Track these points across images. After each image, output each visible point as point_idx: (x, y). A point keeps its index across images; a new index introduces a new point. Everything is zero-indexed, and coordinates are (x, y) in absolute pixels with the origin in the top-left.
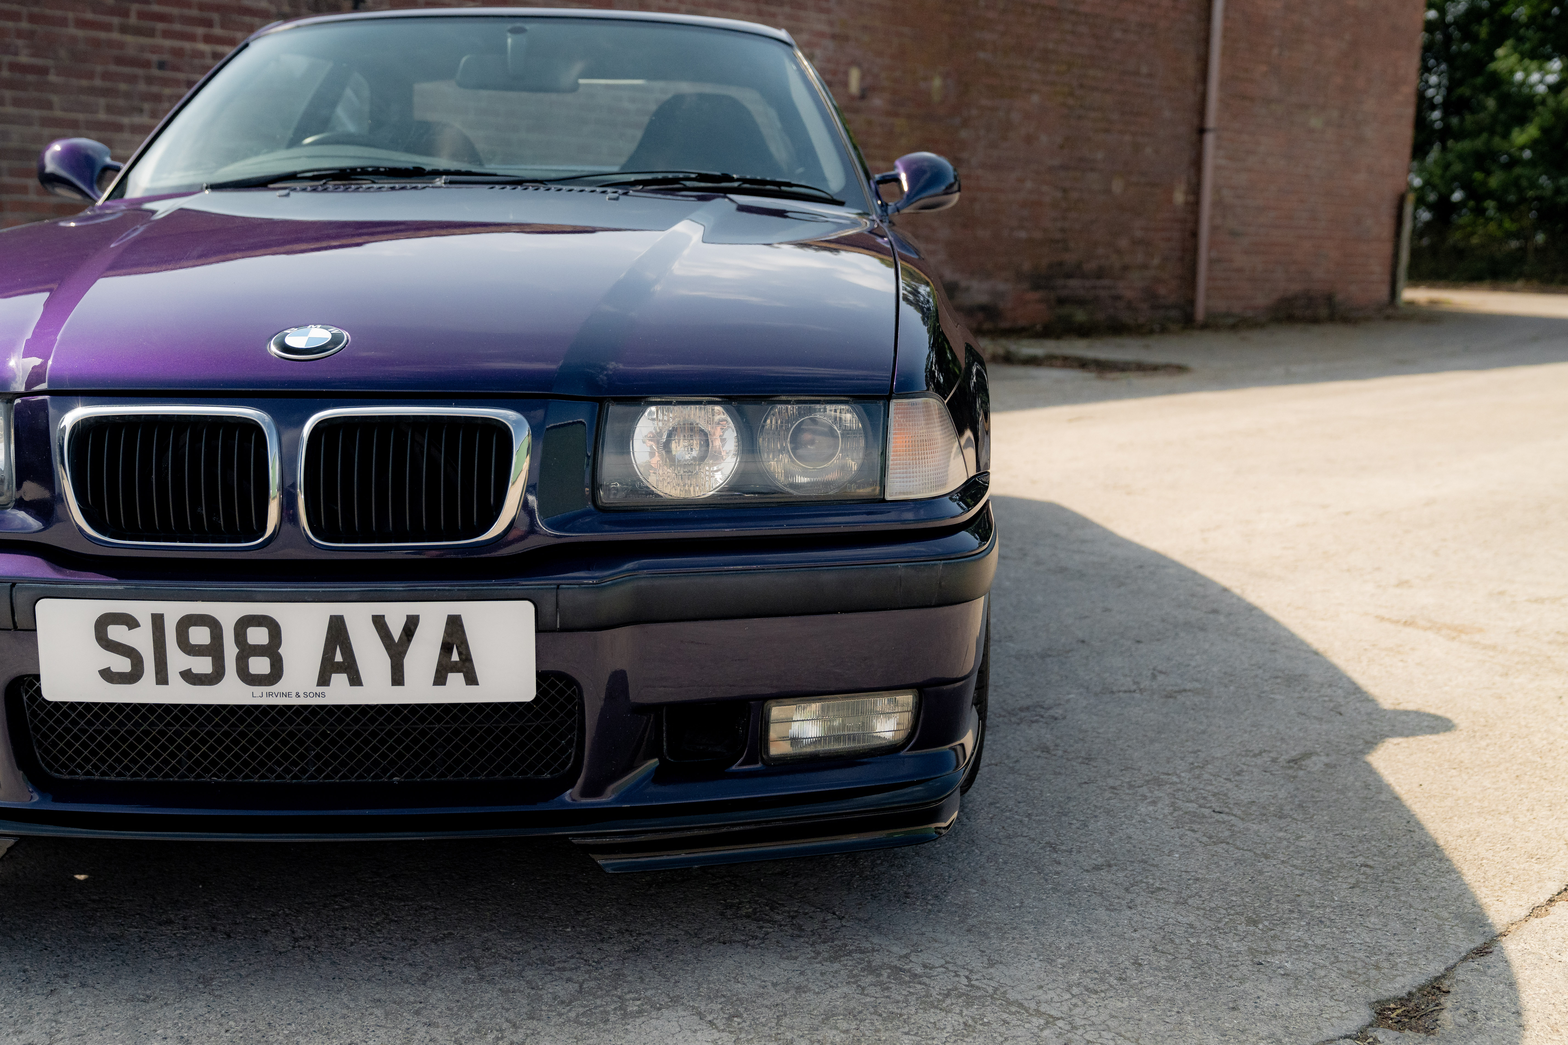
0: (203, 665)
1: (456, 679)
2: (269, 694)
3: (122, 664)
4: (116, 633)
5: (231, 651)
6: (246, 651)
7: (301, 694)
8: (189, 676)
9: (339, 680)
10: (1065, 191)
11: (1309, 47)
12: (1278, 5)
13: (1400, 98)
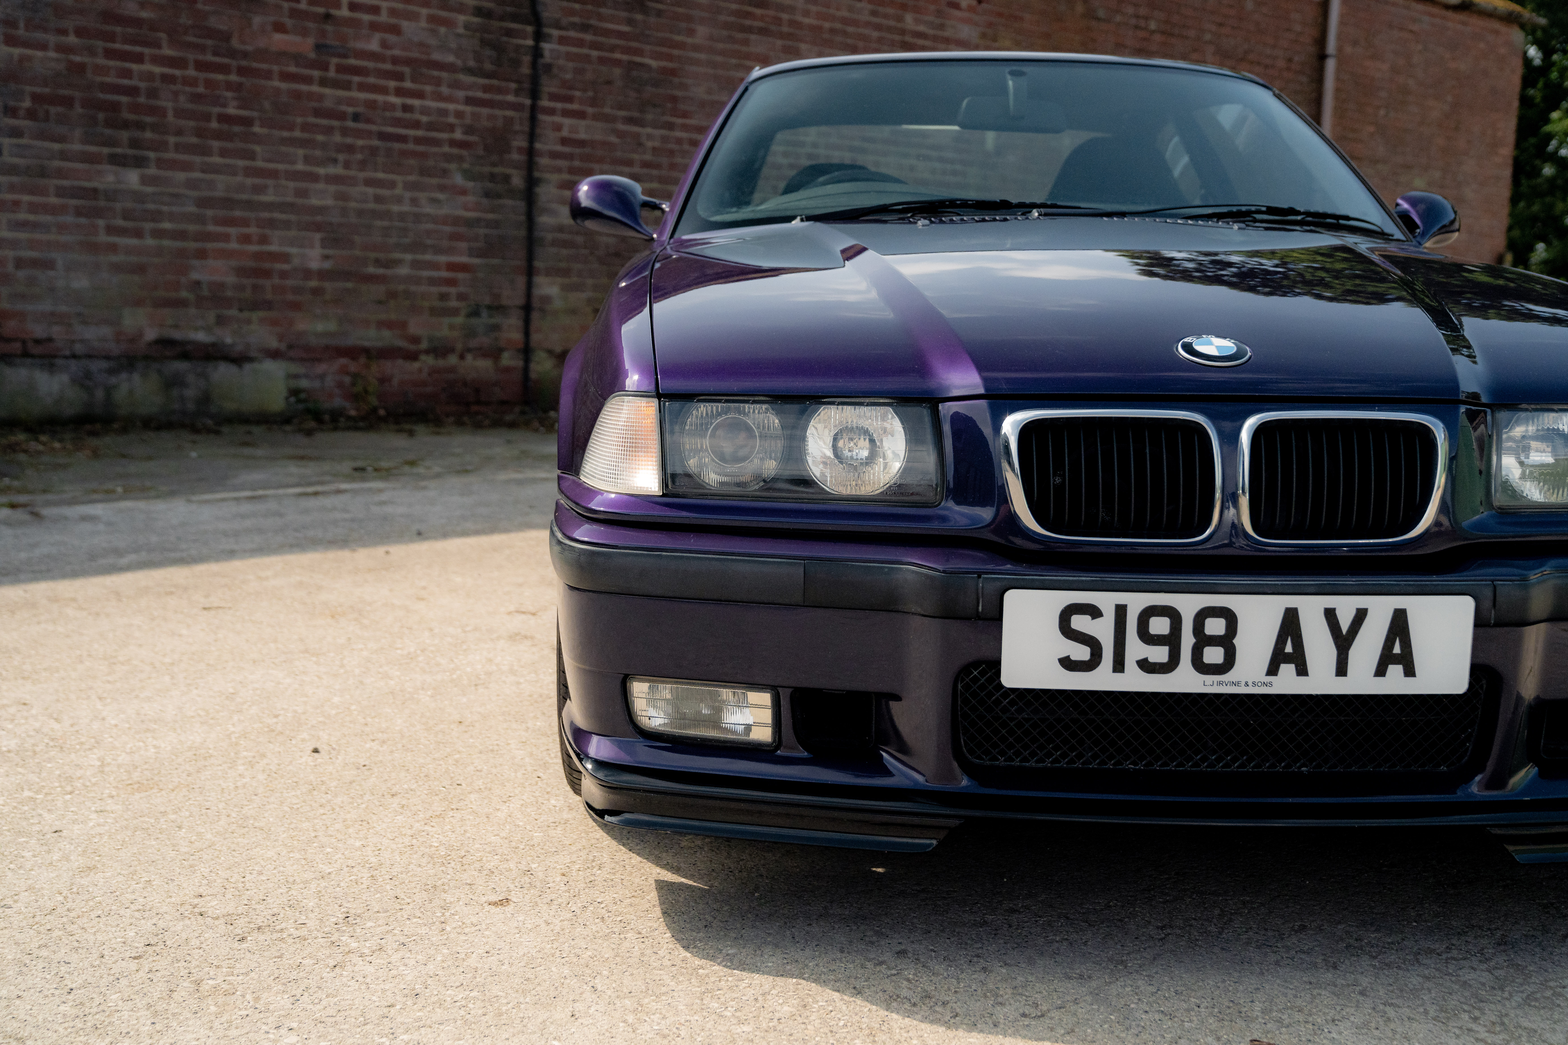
0: (1160, 654)
1: (1395, 671)
2: (1220, 683)
3: (1081, 653)
4: (1079, 622)
5: (1188, 640)
6: (1203, 640)
7: (1250, 684)
8: (1145, 665)
9: (1287, 670)
11: (1413, 108)
12: (1385, 67)
13: (1498, 160)
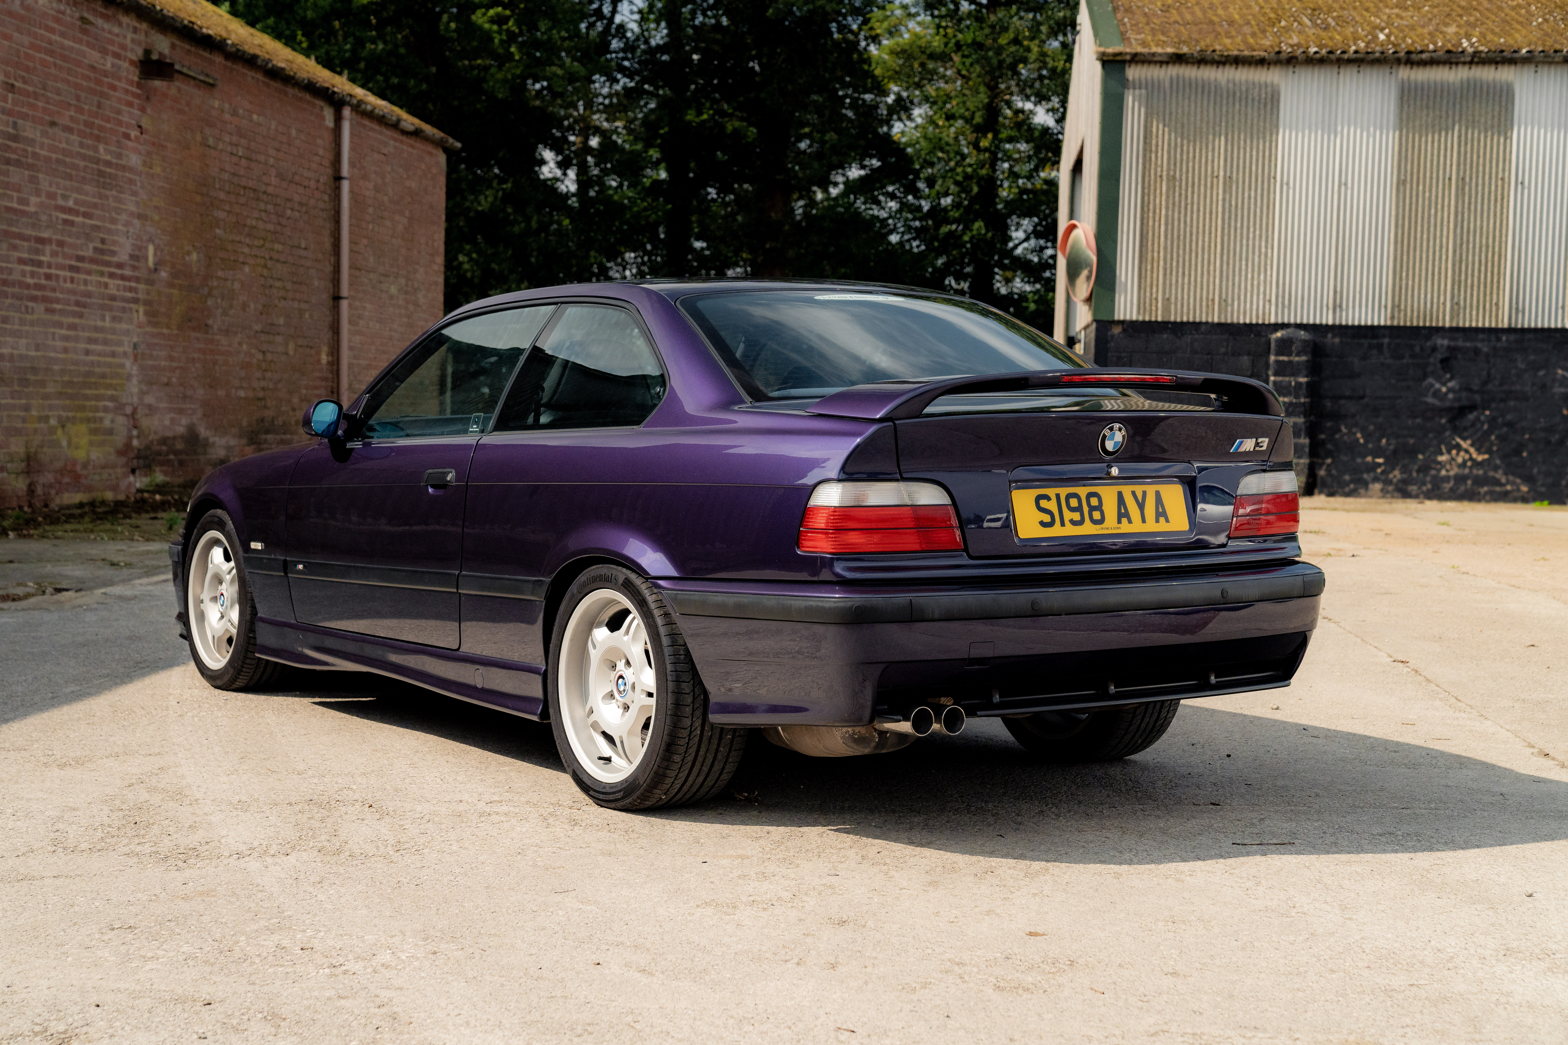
11: (388, 223)
12: (371, 185)
13: (436, 267)
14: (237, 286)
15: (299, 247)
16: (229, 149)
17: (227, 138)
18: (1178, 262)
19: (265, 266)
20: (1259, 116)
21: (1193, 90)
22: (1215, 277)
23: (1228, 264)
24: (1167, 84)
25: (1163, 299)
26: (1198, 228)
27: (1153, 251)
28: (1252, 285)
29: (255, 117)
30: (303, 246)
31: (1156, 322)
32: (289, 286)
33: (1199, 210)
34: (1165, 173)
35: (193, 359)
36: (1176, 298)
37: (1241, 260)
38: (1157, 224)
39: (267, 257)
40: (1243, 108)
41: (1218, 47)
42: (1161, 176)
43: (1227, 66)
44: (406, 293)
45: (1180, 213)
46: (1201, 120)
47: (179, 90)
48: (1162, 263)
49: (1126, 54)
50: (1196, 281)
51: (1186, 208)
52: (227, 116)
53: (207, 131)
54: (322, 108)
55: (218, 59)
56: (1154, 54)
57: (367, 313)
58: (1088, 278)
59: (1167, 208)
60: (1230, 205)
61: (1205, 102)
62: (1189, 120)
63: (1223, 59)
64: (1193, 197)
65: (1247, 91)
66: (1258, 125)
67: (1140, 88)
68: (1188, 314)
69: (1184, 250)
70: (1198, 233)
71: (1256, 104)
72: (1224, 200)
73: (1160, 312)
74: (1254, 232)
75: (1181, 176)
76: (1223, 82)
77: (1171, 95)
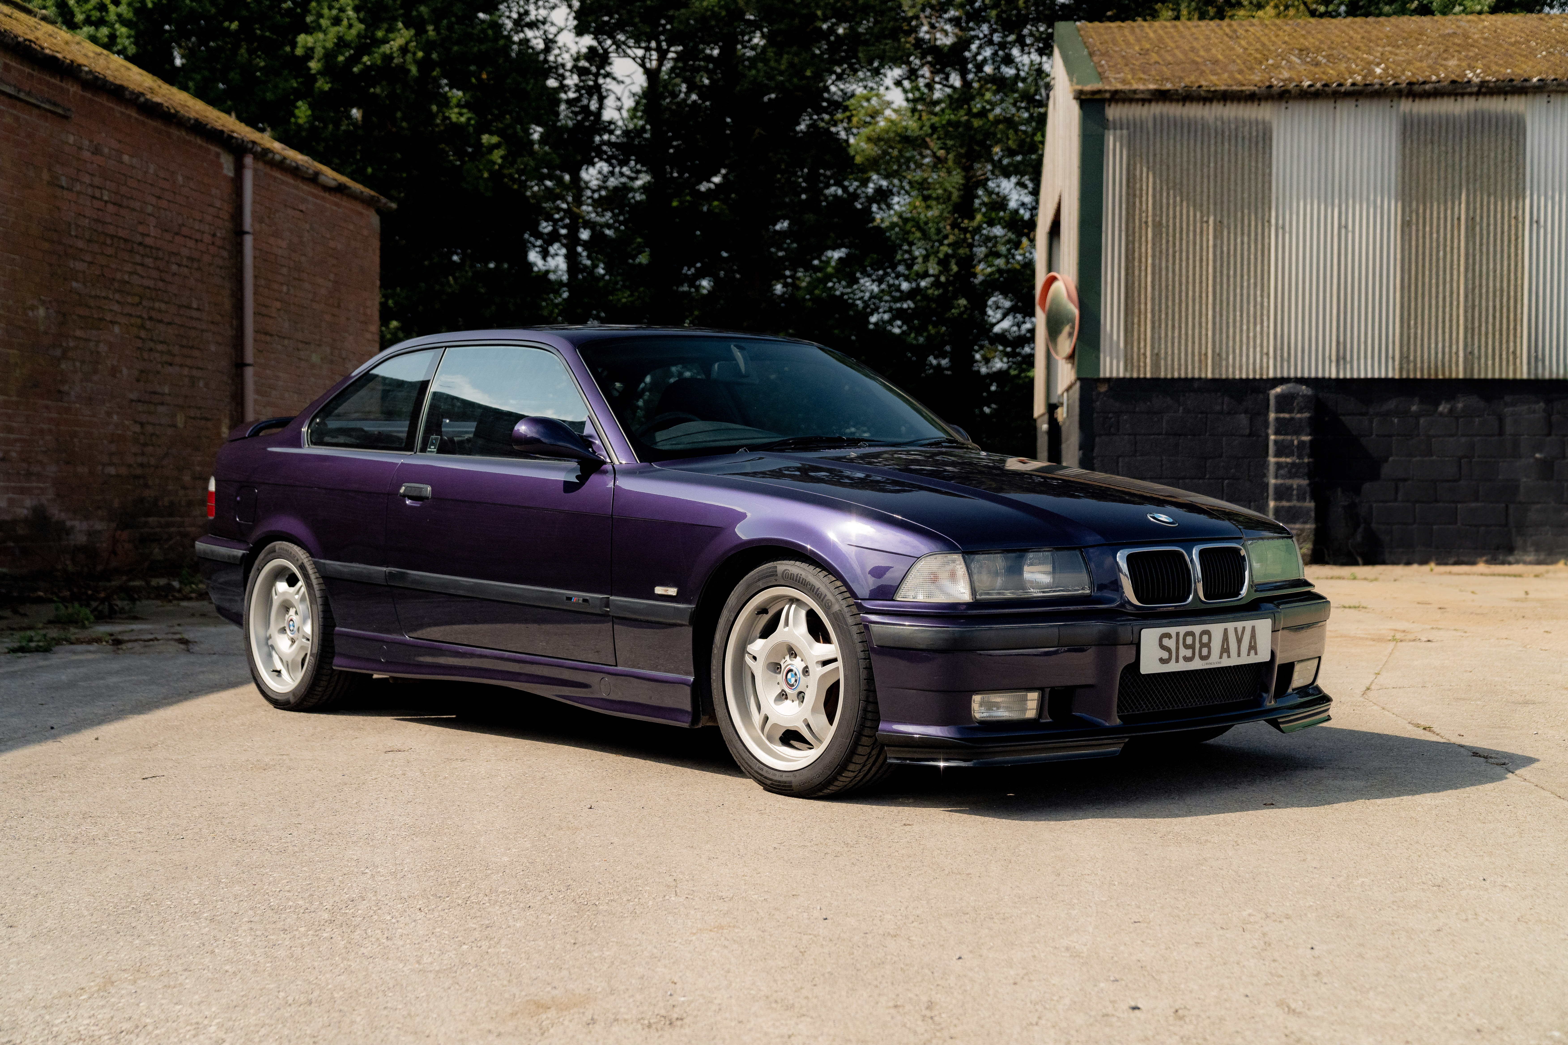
10: (142, 425)
11: (307, 286)
12: (284, 244)
13: (369, 336)
14: (103, 348)
15: (189, 307)
16: (90, 191)
17: (87, 179)
18: (1167, 314)
19: (143, 327)
20: (1250, 155)
21: (1179, 129)
22: (1207, 330)
23: (1221, 316)
24: (1151, 125)
25: (1152, 355)
26: (1187, 277)
27: (1140, 303)
28: (1248, 337)
29: (126, 158)
30: (195, 305)
31: (1145, 379)
32: (176, 350)
33: (1188, 258)
34: (1150, 219)
35: (42, 431)
36: (1166, 353)
37: (1235, 310)
38: (1143, 274)
39: (145, 316)
40: (1233, 148)
41: (1204, 83)
42: (1146, 223)
43: (1215, 104)
44: (332, 362)
45: (1167, 261)
46: (1188, 162)
47: (17, 119)
48: (1149, 315)
49: (1106, 91)
50: (1187, 334)
51: (1174, 257)
52: (86, 155)
53: (58, 169)
54: (218, 155)
55: (74, 89)
56: (1135, 92)
57: (281, 383)
58: (1070, 334)
59: (1154, 256)
60: (1222, 252)
61: (1192, 142)
62: (1174, 161)
63: (1210, 95)
64: (1181, 244)
65: (1236, 129)
66: (1250, 166)
67: (1121, 129)
68: (1179, 369)
69: (1174, 301)
70: (1187, 282)
71: (1247, 142)
72: (1215, 246)
73: (1148, 368)
74: (1249, 280)
75: (1168, 221)
76: (1211, 121)
77: (1155, 134)
